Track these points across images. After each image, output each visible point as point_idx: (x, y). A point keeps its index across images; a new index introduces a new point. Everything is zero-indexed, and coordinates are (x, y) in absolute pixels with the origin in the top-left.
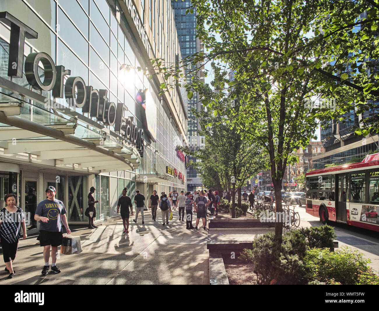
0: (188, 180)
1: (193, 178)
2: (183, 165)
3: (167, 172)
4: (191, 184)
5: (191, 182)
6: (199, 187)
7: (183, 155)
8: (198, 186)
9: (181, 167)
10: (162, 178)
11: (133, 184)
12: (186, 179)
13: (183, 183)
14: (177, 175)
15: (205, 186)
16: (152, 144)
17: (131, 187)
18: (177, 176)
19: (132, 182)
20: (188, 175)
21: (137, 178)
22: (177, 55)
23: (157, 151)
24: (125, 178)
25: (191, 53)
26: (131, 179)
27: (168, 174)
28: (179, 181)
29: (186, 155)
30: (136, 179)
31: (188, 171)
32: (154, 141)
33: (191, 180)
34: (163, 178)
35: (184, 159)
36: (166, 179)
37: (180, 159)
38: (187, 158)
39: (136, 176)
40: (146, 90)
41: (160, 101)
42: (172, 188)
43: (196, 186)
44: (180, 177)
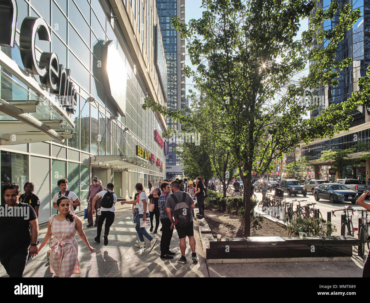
0: (167, 168)
1: (172, 166)
2: (162, 151)
3: (137, 154)
4: (171, 173)
5: (170, 170)
6: (179, 176)
7: (162, 141)
8: (177, 175)
9: (159, 154)
10: (130, 162)
11: (85, 170)
12: (165, 166)
13: (161, 170)
14: (155, 161)
15: (185, 174)
16: (119, 118)
17: (81, 174)
18: (154, 163)
19: (83, 167)
20: (167, 162)
21: (92, 161)
22: (155, 25)
23: (128, 129)
24: (68, 160)
25: (172, 35)
26: (80, 162)
27: (138, 157)
28: (158, 169)
29: (165, 141)
30: (90, 162)
31: (168, 158)
32: (122, 115)
33: (170, 167)
34: (132, 163)
35: (163, 144)
36: (137, 164)
37: (159, 144)
38: (166, 144)
39: (90, 158)
40: (110, 42)
41: (133, 68)
42: (147, 175)
43: (175, 175)
44: (158, 164)
